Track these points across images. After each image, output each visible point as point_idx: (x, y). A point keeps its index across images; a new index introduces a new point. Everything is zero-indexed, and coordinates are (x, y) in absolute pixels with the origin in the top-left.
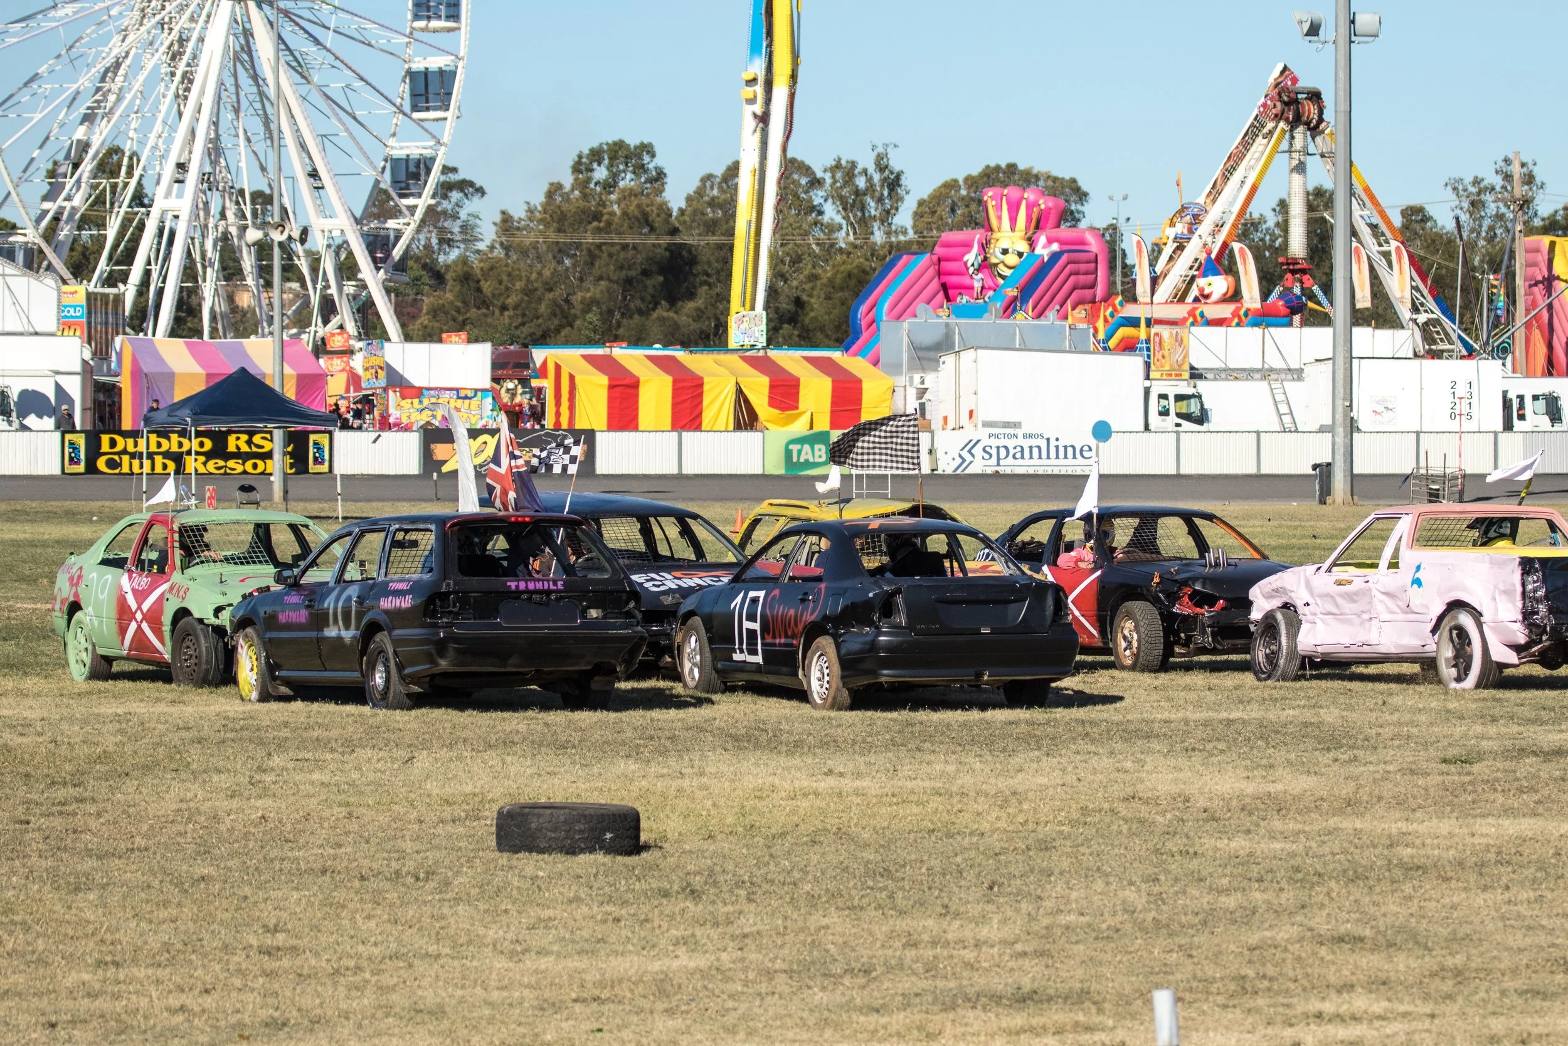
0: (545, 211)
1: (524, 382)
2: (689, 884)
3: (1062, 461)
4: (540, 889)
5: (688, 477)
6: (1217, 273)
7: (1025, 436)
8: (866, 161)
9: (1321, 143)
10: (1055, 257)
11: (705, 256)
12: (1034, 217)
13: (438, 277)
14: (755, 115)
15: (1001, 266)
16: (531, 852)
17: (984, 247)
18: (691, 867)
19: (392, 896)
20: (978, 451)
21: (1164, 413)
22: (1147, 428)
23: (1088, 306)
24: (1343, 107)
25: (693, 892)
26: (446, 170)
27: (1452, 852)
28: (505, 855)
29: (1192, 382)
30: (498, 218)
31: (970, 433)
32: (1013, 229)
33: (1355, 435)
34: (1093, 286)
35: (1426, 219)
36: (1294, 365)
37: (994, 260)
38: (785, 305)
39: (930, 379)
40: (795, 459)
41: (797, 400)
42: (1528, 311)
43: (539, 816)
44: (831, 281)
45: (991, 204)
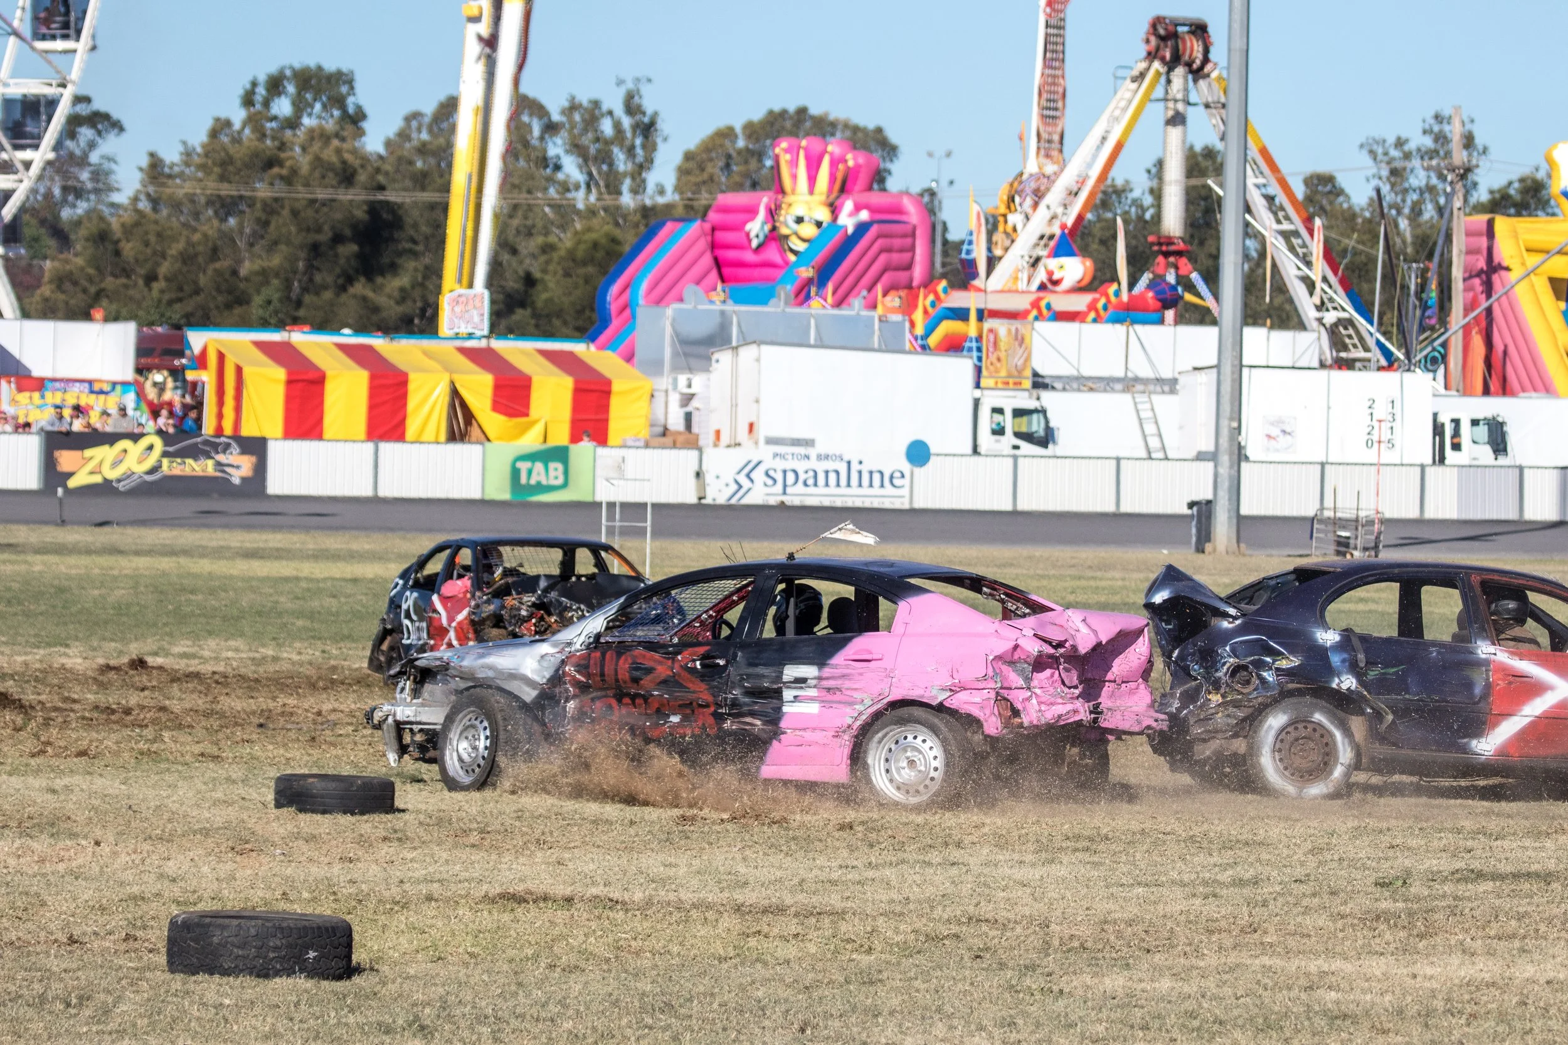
0: (207, 155)
1: (177, 373)
2: (417, 1018)
3: (865, 490)
4: (226, 1021)
5: (386, 501)
6: (1071, 254)
7: (819, 457)
8: (614, 102)
9: (1202, 91)
10: (862, 228)
11: (413, 216)
12: (840, 176)
13: (61, 235)
14: (480, 38)
15: (794, 239)
16: (212, 974)
17: (772, 214)
18: (419, 996)
19: (37, 1027)
20: (758, 475)
21: (999, 431)
22: (975, 451)
23: (903, 293)
24: (1238, 43)
25: (422, 1028)
26: (78, 99)
27: (1388, 998)
28: (179, 977)
29: (1035, 392)
30: (144, 162)
31: (749, 452)
32: (811, 191)
33: (1243, 465)
34: (909, 267)
35: (1338, 192)
36: (1167, 374)
37: (784, 231)
38: (512, 284)
39: (699, 382)
40: (523, 480)
41: (527, 405)
42: (1467, 311)
43: (223, 927)
44: (571, 255)
45: (785, 158)
